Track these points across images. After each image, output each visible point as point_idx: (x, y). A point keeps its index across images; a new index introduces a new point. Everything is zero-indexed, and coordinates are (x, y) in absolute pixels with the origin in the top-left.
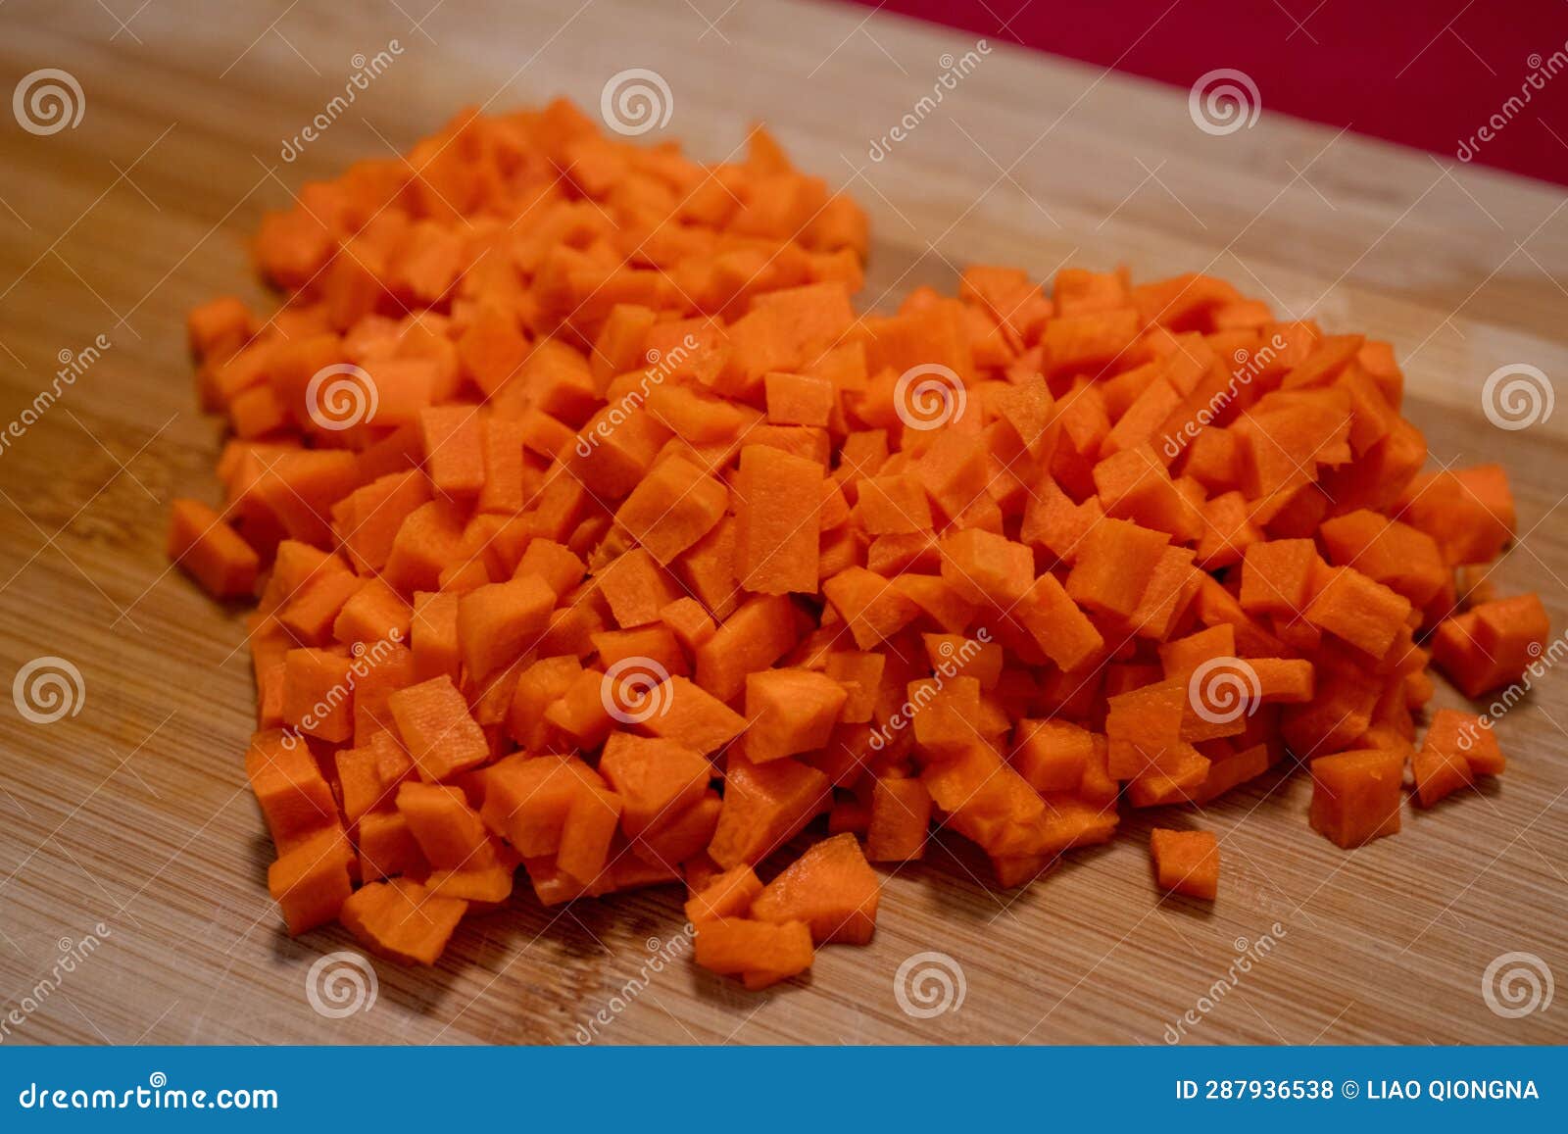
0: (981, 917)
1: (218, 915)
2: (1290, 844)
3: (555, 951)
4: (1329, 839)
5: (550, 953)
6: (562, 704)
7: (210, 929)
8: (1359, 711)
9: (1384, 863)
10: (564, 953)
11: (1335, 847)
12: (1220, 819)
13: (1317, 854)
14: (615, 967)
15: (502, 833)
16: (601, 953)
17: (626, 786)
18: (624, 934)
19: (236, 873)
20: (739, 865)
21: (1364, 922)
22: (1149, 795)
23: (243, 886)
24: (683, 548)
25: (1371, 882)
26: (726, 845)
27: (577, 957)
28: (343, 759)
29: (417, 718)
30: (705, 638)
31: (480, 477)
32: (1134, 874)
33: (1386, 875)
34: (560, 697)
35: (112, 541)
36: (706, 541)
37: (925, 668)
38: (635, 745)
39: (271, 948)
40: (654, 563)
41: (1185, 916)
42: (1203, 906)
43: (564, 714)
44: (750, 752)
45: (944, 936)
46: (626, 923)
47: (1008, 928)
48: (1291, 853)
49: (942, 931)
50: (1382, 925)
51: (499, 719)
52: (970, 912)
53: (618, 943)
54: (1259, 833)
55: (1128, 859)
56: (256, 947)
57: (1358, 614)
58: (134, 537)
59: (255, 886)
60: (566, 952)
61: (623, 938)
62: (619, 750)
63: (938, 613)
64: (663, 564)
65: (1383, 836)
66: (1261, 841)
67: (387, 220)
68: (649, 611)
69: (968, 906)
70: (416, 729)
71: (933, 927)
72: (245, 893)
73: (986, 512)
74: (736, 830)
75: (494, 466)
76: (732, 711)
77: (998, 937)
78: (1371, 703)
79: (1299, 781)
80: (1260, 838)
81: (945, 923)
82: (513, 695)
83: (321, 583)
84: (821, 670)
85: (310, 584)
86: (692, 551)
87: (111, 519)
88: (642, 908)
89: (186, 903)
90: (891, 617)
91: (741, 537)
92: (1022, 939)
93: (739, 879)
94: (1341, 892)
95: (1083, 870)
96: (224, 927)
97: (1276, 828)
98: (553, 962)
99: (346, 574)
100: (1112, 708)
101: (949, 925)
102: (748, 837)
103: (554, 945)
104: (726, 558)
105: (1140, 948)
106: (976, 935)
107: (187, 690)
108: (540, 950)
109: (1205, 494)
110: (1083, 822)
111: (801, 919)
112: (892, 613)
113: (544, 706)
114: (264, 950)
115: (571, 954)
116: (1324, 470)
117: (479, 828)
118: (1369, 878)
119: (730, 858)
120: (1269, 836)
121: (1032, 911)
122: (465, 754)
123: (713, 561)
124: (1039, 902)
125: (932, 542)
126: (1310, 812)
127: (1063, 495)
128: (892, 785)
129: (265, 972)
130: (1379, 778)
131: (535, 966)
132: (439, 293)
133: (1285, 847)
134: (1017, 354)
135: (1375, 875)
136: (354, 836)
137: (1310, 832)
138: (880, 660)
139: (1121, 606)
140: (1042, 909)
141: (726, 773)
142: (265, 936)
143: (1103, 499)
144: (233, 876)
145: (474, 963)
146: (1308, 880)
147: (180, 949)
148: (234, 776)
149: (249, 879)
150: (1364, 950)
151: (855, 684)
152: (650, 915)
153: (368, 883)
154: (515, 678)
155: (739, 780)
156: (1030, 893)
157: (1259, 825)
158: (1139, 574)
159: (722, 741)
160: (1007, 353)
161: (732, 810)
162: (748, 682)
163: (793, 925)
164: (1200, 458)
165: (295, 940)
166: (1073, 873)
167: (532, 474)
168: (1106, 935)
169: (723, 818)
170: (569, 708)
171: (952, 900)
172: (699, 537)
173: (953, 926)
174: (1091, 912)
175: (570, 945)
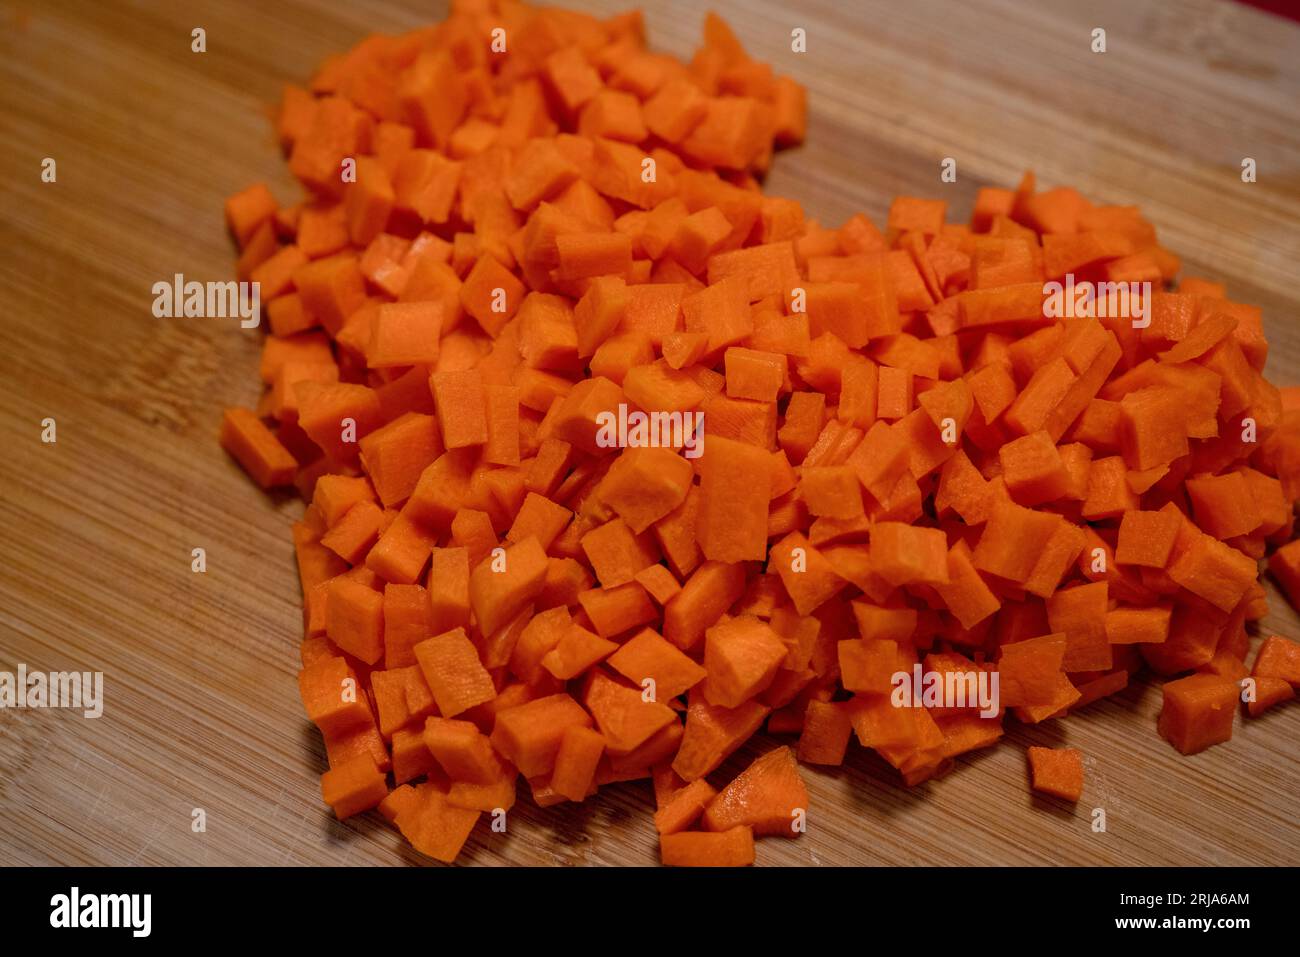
0: (888, 813)
1: (280, 797)
2: (1141, 749)
3: (549, 837)
4: (1173, 746)
5: (546, 841)
6: (555, 655)
7: (275, 810)
8: (1206, 643)
9: (1214, 769)
10: (556, 840)
11: (1177, 753)
12: (1085, 724)
13: (1161, 758)
14: (596, 853)
15: (508, 757)
16: (586, 839)
17: (607, 728)
18: (603, 823)
19: (291, 757)
20: (696, 780)
21: (1197, 825)
22: (1029, 717)
23: (300, 770)
24: (655, 520)
25: (1204, 788)
26: (686, 762)
27: (567, 844)
28: (377, 678)
29: (437, 666)
30: (673, 599)
31: (484, 438)
32: (1013, 776)
33: (1217, 781)
34: (553, 648)
35: (173, 426)
36: (675, 513)
37: (852, 629)
38: (616, 692)
39: (323, 829)
40: (631, 531)
41: (1052, 817)
42: (1067, 808)
43: (558, 664)
44: (707, 694)
45: (859, 831)
46: (603, 812)
47: (910, 824)
48: (1141, 758)
49: (857, 826)
50: (1211, 828)
51: (504, 663)
52: (881, 810)
53: (600, 832)
54: (1117, 738)
55: (1008, 760)
56: (312, 829)
57: (1213, 577)
58: (193, 424)
59: (309, 771)
60: (557, 839)
61: (603, 827)
62: (601, 694)
63: (866, 588)
64: (639, 531)
65: (1216, 744)
66: (1117, 746)
67: (395, 136)
68: (627, 573)
69: (878, 803)
70: (438, 674)
71: (849, 822)
72: (302, 778)
73: (908, 494)
74: (694, 754)
75: (496, 428)
76: (693, 662)
77: (903, 834)
78: (1218, 633)
79: (1152, 689)
80: (1116, 742)
81: (857, 817)
82: (516, 643)
83: (353, 514)
84: (765, 620)
85: (344, 514)
86: (662, 521)
87: (174, 404)
88: (618, 799)
89: (256, 786)
90: (827, 588)
91: (703, 509)
92: (922, 835)
93: (697, 793)
94: (1178, 796)
95: (972, 770)
96: (286, 809)
97: (1130, 733)
98: (547, 848)
99: (374, 507)
100: (1005, 655)
101: (863, 821)
102: (705, 760)
103: (548, 832)
104: (690, 525)
105: (1016, 846)
106: (884, 830)
107: (245, 580)
108: (537, 836)
109: (1091, 456)
110: (974, 737)
111: (745, 824)
112: (828, 586)
113: (541, 655)
114: (319, 831)
115: (561, 841)
116: (1194, 443)
117: (489, 752)
118: (1204, 783)
119: (689, 774)
120: (1124, 741)
121: (931, 809)
122: (477, 698)
123: (679, 530)
124: (937, 801)
125: (863, 524)
126: (1158, 718)
127: (973, 467)
128: (822, 707)
129: (321, 852)
130: (1219, 708)
131: (534, 852)
132: (441, 217)
133: (1136, 751)
134: (936, 301)
135: (1207, 780)
136: (388, 745)
137: (1157, 737)
138: (816, 625)
139: (1017, 576)
140: (937, 807)
141: (687, 707)
142: (318, 818)
143: (1006, 479)
144: (292, 761)
145: (485, 847)
146: (1154, 784)
147: (252, 828)
148: (287, 665)
149: (303, 764)
150: (1195, 851)
151: (795, 641)
152: (623, 806)
153: (400, 785)
154: (517, 632)
155: (699, 714)
156: (929, 792)
157: (1116, 731)
158: (1034, 548)
159: (685, 688)
160: (929, 300)
161: (692, 737)
162: (707, 636)
163: (739, 829)
164: (1091, 427)
165: (343, 822)
166: (963, 774)
167: (527, 426)
168: (989, 833)
169: (685, 742)
170: (561, 658)
171: (865, 796)
172: (668, 512)
173: (865, 821)
174: (976, 810)
175: (561, 833)
